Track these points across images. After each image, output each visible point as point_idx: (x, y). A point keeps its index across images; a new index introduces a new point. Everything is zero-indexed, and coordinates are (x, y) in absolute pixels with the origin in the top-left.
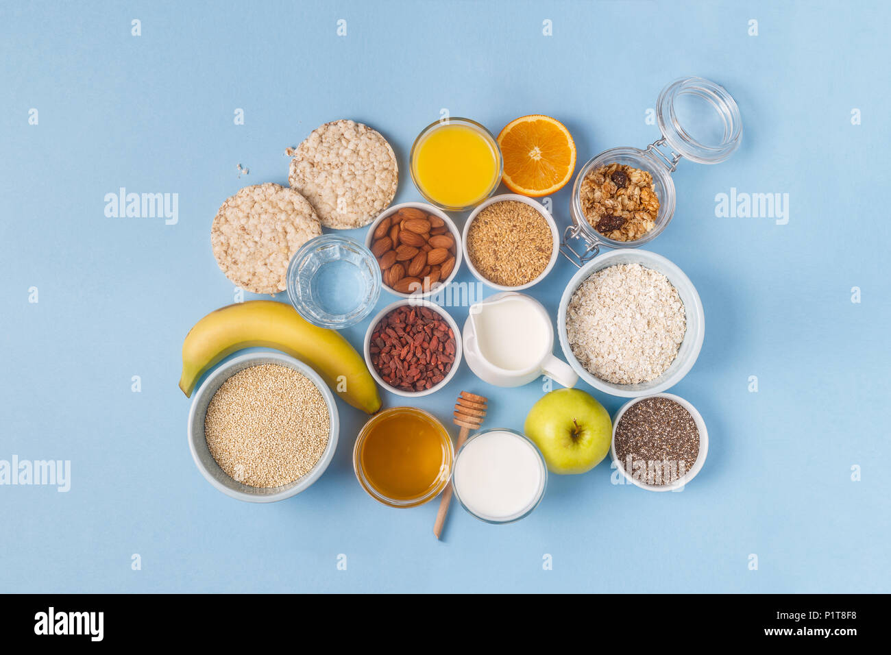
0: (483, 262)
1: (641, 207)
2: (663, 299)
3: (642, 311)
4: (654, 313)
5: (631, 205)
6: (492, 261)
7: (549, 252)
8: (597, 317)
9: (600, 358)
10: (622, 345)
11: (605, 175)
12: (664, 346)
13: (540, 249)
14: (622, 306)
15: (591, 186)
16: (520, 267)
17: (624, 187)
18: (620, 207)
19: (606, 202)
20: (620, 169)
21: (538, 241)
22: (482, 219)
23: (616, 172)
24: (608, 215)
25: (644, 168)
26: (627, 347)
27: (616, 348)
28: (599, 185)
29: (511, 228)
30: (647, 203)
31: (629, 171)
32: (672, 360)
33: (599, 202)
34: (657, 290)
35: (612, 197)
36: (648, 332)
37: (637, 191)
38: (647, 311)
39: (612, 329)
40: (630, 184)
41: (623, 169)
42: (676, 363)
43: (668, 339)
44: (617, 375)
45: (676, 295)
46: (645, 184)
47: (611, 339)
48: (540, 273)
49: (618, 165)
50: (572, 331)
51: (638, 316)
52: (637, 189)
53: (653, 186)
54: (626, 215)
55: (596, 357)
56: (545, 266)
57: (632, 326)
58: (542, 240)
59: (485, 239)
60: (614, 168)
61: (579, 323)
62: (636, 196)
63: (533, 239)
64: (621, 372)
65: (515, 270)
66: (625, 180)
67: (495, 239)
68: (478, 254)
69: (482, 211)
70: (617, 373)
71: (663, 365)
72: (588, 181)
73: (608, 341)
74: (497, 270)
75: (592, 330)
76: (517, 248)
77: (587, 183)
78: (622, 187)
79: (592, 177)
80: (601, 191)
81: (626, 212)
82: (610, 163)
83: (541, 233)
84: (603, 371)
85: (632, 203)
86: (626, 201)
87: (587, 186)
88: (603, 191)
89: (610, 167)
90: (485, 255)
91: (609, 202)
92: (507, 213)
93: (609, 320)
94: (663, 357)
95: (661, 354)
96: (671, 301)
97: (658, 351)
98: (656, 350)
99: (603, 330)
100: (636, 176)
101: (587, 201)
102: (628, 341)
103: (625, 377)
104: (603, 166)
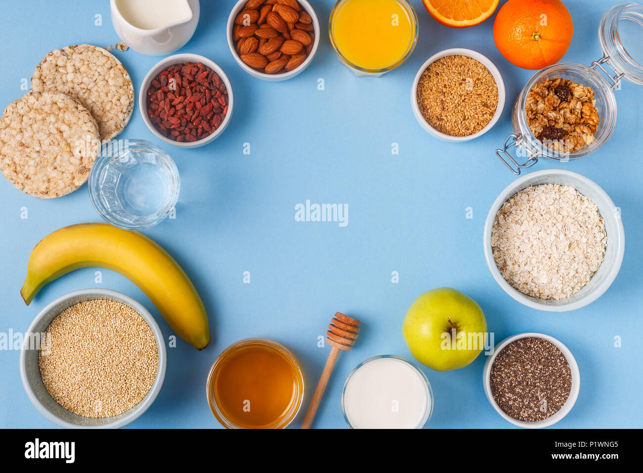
0: (429, 111)
1: (582, 121)
2: (590, 227)
3: (567, 233)
4: (577, 237)
5: (572, 118)
6: (438, 110)
7: (493, 109)
8: (523, 228)
9: (516, 267)
10: (540, 260)
11: (549, 88)
12: (579, 270)
13: (486, 105)
14: (549, 223)
15: (535, 98)
16: (464, 119)
17: (567, 101)
18: (562, 120)
19: (549, 114)
20: (563, 84)
21: (485, 97)
22: (434, 69)
23: (560, 86)
24: (550, 126)
25: (587, 83)
26: (545, 262)
27: (534, 261)
28: (543, 97)
29: (460, 82)
30: (587, 117)
31: (571, 85)
32: (583, 285)
33: (542, 114)
34: (586, 217)
35: (555, 109)
36: (568, 253)
37: (579, 106)
38: (572, 233)
39: (535, 243)
40: (572, 98)
41: (566, 83)
42: (586, 289)
43: (585, 264)
44: (528, 287)
45: (602, 226)
46: (586, 99)
47: (531, 252)
48: (483, 128)
49: (562, 79)
50: (497, 235)
51: (562, 236)
52: (579, 103)
53: (594, 102)
54: (566, 127)
55: (513, 264)
56: (488, 122)
57: (554, 244)
58: (488, 96)
59: (434, 89)
60: (558, 82)
61: (505, 228)
62: (578, 110)
63: (480, 94)
64: (533, 284)
65: (460, 122)
66: (567, 94)
67: (444, 90)
68: (426, 103)
69: (434, 62)
70: (529, 284)
71: (573, 288)
72: (533, 92)
73: (528, 252)
74: (442, 120)
75: (515, 238)
76: (463, 101)
77: (532, 95)
78: (564, 100)
79: (536, 90)
80: (544, 104)
81: (567, 125)
82: (555, 77)
83: (488, 90)
84: (516, 279)
85: (573, 116)
86: (568, 115)
87: (531, 98)
88: (547, 103)
89: (554, 81)
90: (433, 104)
91: (552, 115)
92: (458, 67)
93: (534, 233)
94: (576, 280)
95: (574, 277)
96: (596, 230)
97: (572, 273)
98: (571, 272)
99: (526, 241)
100: (578, 91)
101: (530, 112)
102: (547, 257)
103: (536, 290)
104: (548, 80)
